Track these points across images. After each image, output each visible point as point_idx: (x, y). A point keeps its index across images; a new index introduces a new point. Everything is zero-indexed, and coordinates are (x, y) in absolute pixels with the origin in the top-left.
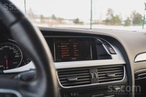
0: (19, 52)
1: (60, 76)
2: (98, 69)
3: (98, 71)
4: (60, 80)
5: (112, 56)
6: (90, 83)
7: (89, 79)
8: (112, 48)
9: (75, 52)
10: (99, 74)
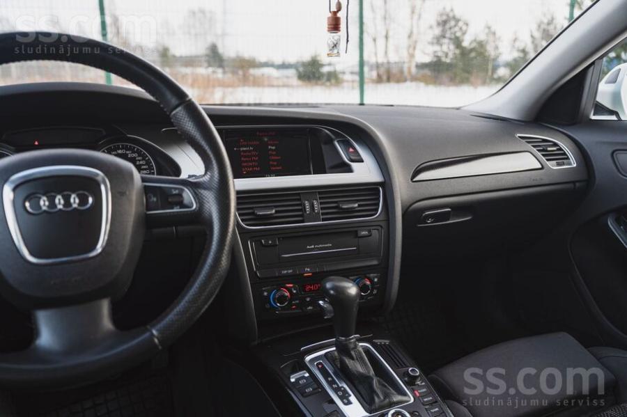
0: (148, 163)
1: (240, 207)
2: (319, 193)
3: (320, 198)
4: (239, 215)
5: (354, 165)
6: (303, 222)
7: (300, 213)
8: (354, 148)
9: (273, 161)
10: (321, 203)
